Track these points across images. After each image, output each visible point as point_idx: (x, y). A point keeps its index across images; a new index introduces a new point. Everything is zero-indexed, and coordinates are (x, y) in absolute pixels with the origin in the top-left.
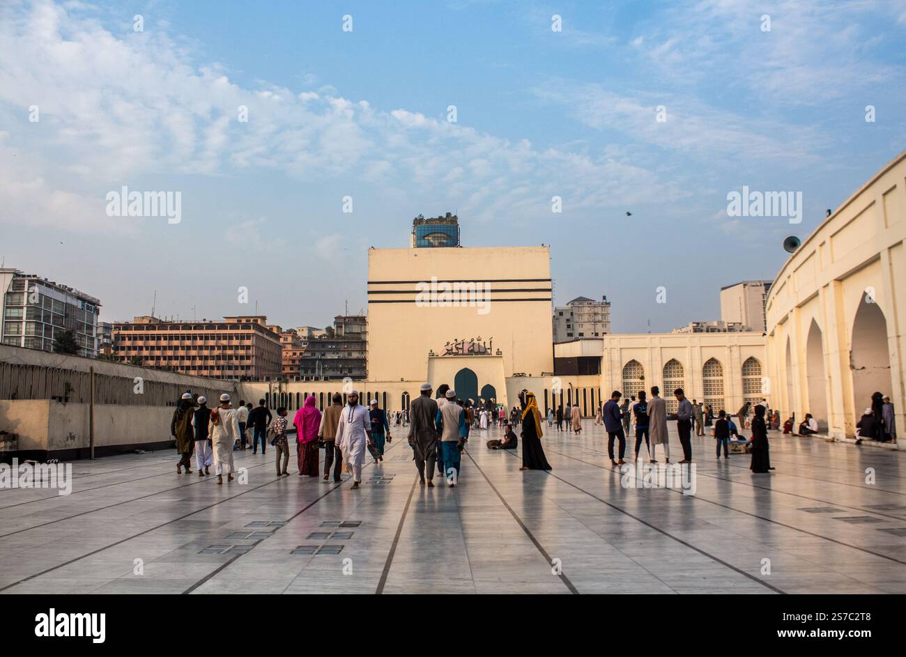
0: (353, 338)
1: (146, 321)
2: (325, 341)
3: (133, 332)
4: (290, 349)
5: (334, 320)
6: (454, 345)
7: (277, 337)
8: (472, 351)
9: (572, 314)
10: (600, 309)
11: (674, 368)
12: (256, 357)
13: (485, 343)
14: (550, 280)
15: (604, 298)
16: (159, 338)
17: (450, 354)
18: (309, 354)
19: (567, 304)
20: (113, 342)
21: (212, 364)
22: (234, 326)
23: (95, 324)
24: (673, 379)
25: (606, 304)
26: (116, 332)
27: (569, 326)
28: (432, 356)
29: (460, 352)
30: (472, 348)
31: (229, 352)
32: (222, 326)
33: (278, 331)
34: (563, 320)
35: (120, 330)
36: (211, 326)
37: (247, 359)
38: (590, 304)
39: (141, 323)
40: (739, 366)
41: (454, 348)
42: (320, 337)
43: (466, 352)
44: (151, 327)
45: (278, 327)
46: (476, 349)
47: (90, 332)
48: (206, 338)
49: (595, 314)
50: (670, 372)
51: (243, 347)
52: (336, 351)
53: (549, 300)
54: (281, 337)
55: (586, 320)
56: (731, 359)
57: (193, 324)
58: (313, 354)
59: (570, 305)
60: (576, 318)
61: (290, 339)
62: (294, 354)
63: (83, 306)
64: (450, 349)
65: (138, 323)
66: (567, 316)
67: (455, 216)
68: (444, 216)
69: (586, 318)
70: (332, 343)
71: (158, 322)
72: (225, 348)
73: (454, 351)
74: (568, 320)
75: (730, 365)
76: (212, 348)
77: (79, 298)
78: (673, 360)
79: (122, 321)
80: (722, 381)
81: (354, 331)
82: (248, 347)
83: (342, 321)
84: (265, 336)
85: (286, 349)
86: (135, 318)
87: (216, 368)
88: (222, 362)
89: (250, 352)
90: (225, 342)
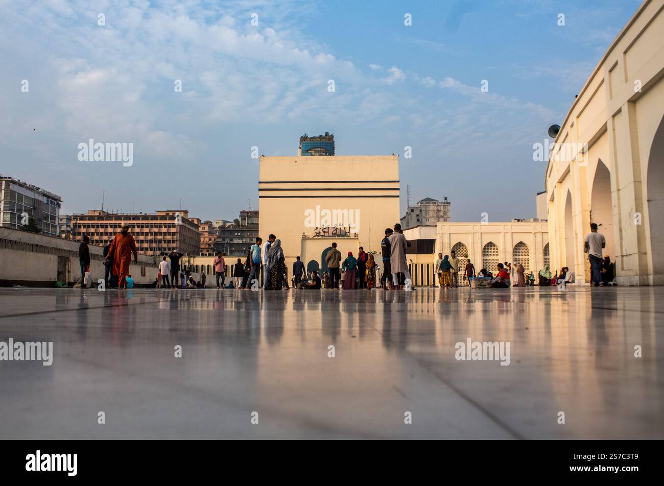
0: (253, 228)
1: (97, 214)
2: (233, 229)
3: (87, 222)
4: (207, 236)
5: (240, 214)
6: (322, 229)
7: (197, 227)
8: (335, 234)
9: (421, 211)
10: (442, 207)
11: (491, 249)
12: (180, 241)
13: (345, 228)
14: (399, 182)
15: (446, 199)
16: (106, 226)
17: (318, 236)
18: (220, 240)
19: (418, 203)
20: (72, 230)
21: (146, 247)
22: (163, 218)
23: (57, 215)
24: (490, 258)
25: (447, 203)
26: (74, 222)
27: (418, 220)
28: (305, 238)
29: (326, 234)
30: (335, 232)
31: (159, 237)
32: (154, 218)
33: (198, 222)
34: (414, 216)
35: (77, 220)
36: (146, 217)
37: (173, 242)
38: (435, 203)
39: (93, 215)
40: (542, 248)
41: (321, 231)
42: (229, 226)
43: (330, 234)
44: (100, 218)
45: (198, 219)
46: (338, 233)
47: (53, 221)
48: (142, 226)
49: (439, 211)
50: (488, 252)
51: (169, 234)
52: (241, 237)
53: (398, 196)
54: (200, 227)
55: (431, 216)
56: (535, 243)
57: (132, 216)
58: (224, 240)
59: (419, 204)
60: (424, 214)
61: (207, 229)
62: (210, 240)
63: (48, 201)
64: (318, 232)
65: (91, 215)
66: (417, 212)
67: (332, 135)
68: (324, 135)
69: (431, 214)
70: (238, 231)
71: (106, 214)
72: (156, 234)
73: (322, 234)
74: (418, 215)
75: (534, 248)
76: (147, 234)
77: (44, 195)
78: (491, 243)
79: (79, 213)
80: (528, 259)
81: (254, 223)
82: (174, 234)
83: (246, 214)
84: (187, 226)
85: (203, 236)
86: (89, 211)
87: (149, 250)
88: (154, 245)
89: (175, 237)
90: (156, 230)
